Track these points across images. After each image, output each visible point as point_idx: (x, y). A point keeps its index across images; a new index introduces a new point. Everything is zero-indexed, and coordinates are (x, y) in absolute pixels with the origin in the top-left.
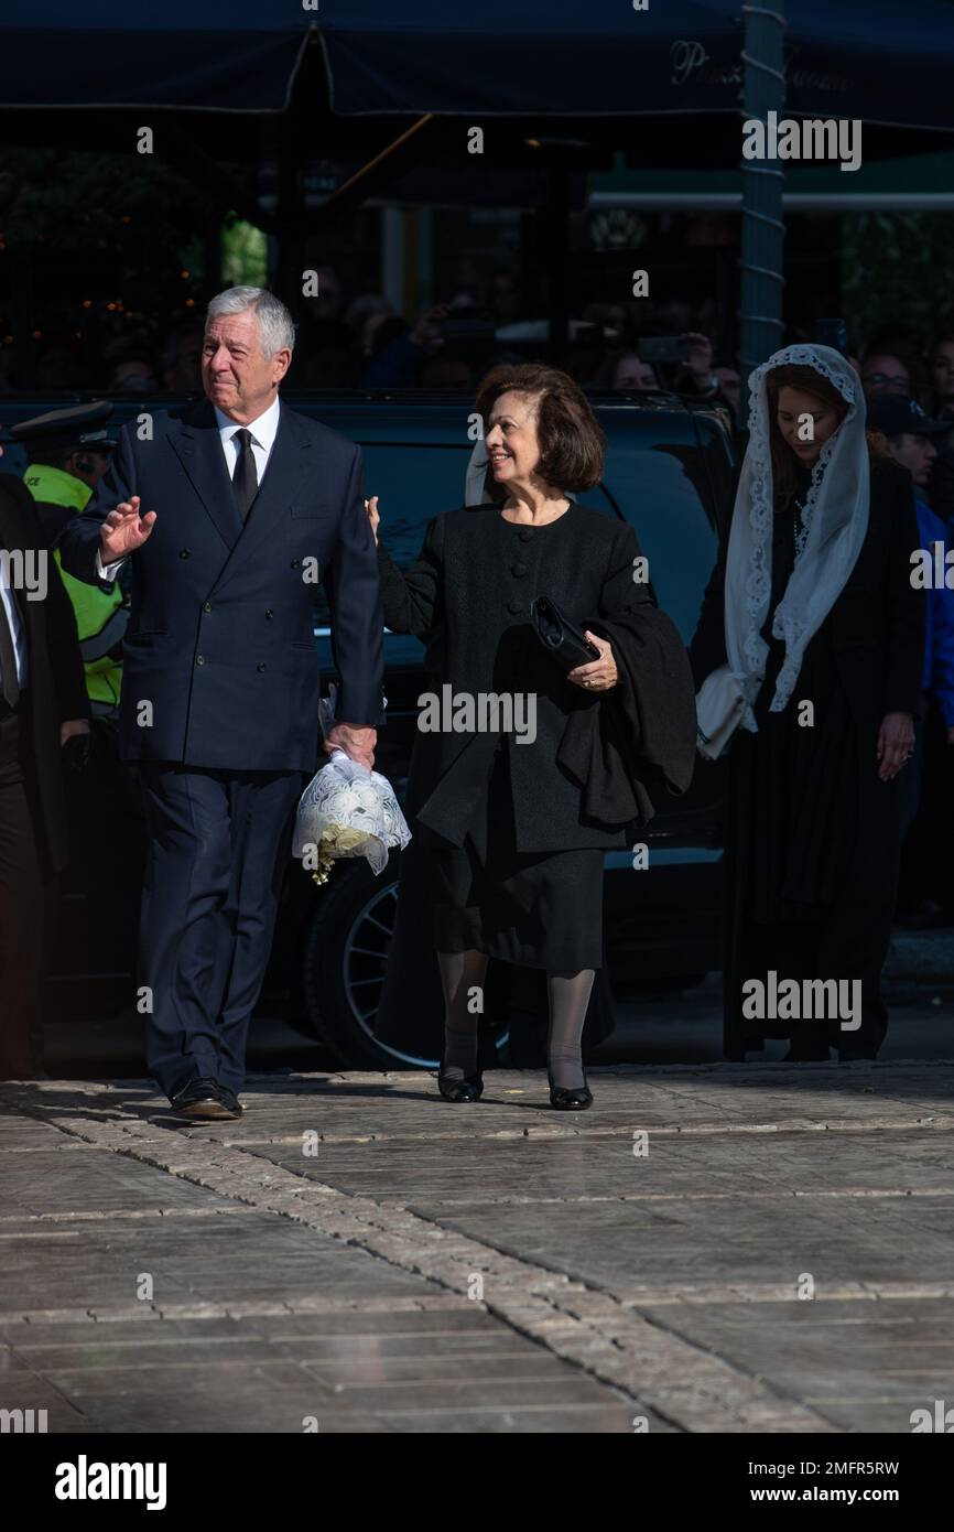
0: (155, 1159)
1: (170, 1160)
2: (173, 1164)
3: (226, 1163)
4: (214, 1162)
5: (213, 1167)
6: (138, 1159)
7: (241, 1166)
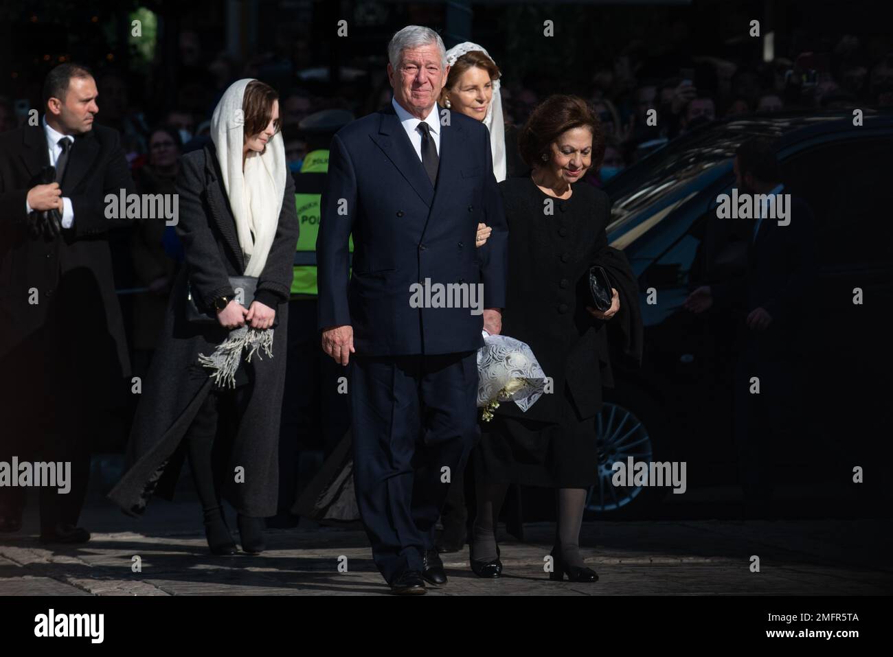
0: (83, 585)
1: (92, 586)
2: (94, 588)
3: (126, 587)
4: (119, 586)
5: (119, 590)
6: (72, 585)
7: (136, 589)
